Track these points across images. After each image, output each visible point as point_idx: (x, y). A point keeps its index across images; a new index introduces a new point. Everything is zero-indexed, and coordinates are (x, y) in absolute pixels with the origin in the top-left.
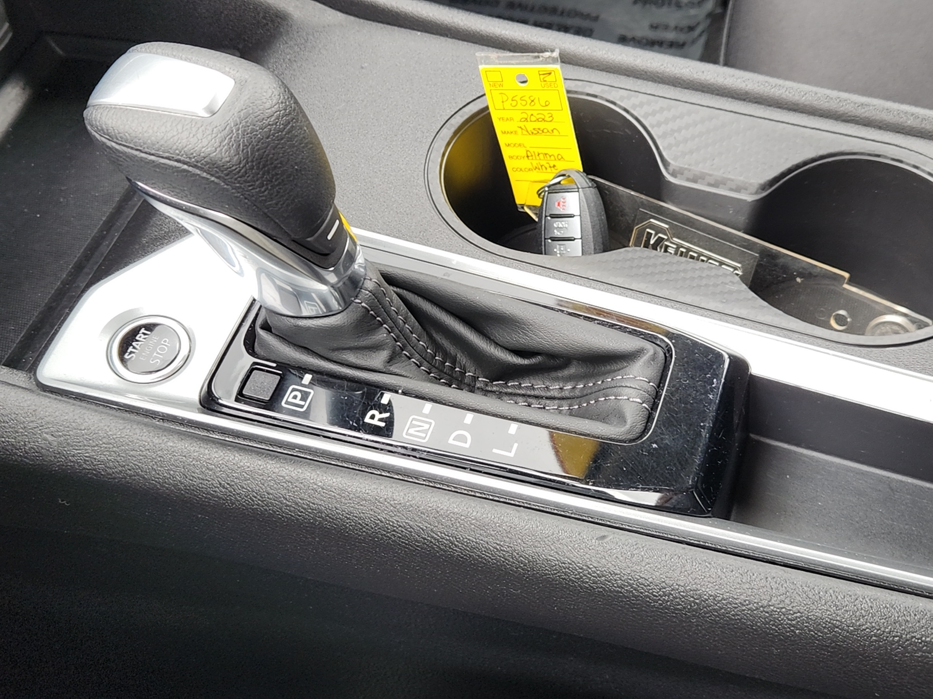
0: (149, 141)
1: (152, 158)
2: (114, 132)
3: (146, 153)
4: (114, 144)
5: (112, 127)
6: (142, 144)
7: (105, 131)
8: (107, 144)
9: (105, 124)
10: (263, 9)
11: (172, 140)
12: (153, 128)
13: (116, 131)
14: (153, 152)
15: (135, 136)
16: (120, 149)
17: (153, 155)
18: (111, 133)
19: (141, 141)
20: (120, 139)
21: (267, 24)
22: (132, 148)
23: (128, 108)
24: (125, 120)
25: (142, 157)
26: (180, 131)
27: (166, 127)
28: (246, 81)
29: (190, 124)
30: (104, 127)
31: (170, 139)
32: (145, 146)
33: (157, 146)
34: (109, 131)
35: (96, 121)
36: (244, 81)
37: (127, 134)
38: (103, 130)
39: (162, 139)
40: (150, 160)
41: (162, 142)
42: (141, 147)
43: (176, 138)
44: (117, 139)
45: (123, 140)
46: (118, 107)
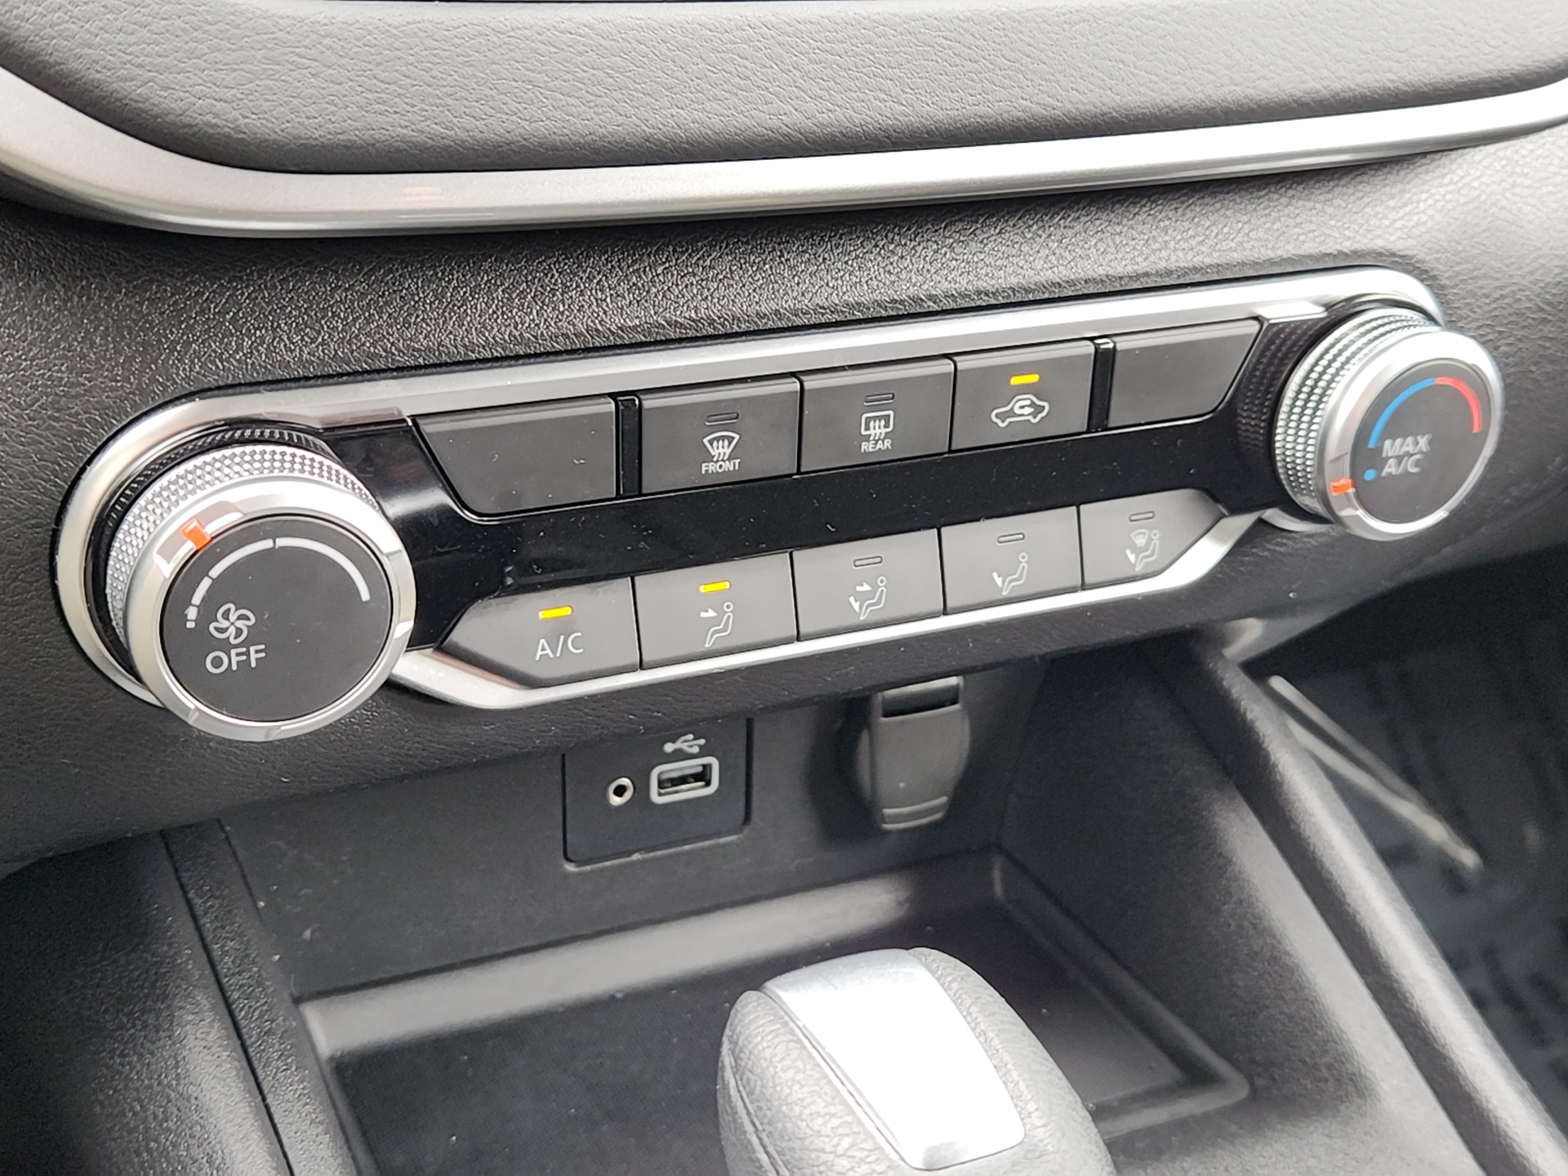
0: (780, 1125)
1: (764, 1158)
2: (747, 1064)
3: (760, 1139)
4: (732, 1083)
5: (750, 1052)
6: (766, 1120)
7: (737, 1050)
8: (725, 1074)
9: (746, 1039)
10: (1337, 1050)
11: (813, 1155)
12: (805, 1107)
13: (750, 1063)
14: (771, 1149)
15: (768, 1096)
16: (733, 1099)
17: (767, 1153)
18: (742, 1060)
19: (769, 1114)
20: (744, 1081)
21: (1326, 1080)
22: (748, 1113)
23: (805, 1040)
24: (778, 1058)
25: (750, 1143)
26: (840, 1150)
27: (825, 1124)
28: (1040, 1156)
29: (866, 1153)
30: (741, 1042)
31: (811, 1151)
32: (769, 1128)
33: (784, 1144)
34: (742, 1055)
35: (741, 1021)
36: (1037, 1154)
37: (759, 1083)
38: (736, 1043)
39: (800, 1139)
40: (758, 1160)
41: (796, 1144)
42: (761, 1124)
43: (824, 1157)
44: (741, 1079)
45: (748, 1088)
46: (792, 1025)
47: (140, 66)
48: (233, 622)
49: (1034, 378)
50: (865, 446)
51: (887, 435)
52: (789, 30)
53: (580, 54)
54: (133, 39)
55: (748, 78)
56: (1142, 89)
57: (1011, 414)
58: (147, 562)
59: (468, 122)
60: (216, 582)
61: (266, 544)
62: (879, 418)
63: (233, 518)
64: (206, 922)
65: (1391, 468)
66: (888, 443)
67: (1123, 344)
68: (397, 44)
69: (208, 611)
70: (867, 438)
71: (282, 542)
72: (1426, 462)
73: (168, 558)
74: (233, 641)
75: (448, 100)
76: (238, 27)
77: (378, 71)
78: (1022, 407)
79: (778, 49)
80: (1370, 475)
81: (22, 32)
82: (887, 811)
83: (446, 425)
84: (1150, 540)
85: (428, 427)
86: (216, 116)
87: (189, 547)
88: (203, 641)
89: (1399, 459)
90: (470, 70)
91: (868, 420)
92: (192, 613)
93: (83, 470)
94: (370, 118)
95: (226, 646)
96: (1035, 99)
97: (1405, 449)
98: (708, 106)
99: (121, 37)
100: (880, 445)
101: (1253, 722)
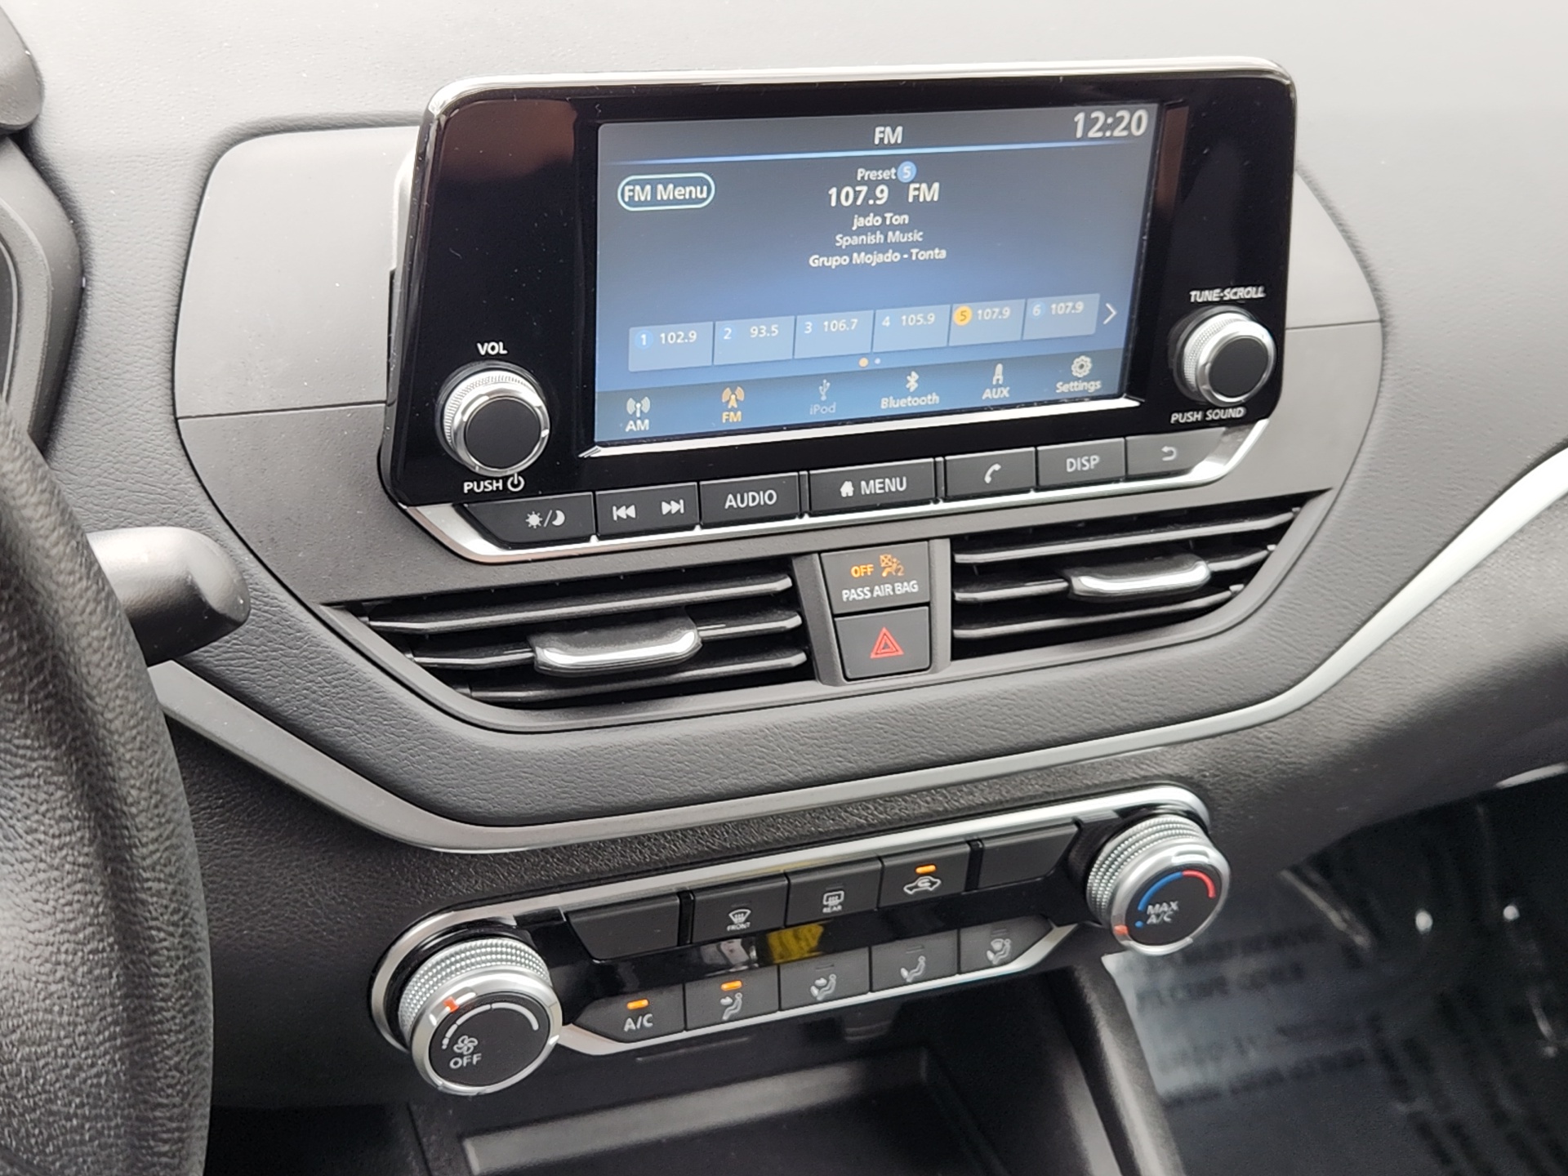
47: (444, 786)
48: (466, 1044)
49: (931, 868)
50: (825, 910)
51: (840, 904)
52: (789, 728)
53: (672, 756)
54: (441, 772)
55: (764, 758)
56: (997, 740)
57: (916, 887)
58: (424, 1017)
59: (610, 799)
60: (459, 1027)
61: (487, 1007)
62: (835, 896)
63: (471, 996)
64: (419, 1123)
65: (1153, 920)
66: (840, 908)
67: (988, 845)
68: (576, 761)
69: (454, 1040)
70: (827, 906)
71: (495, 1006)
72: (1175, 916)
73: (436, 1014)
74: (465, 1053)
75: (600, 789)
76: (494, 760)
77: (564, 776)
78: (923, 884)
79: (783, 740)
80: (1139, 924)
81: (387, 772)
82: (850, 1030)
83: (584, 918)
84: (1004, 945)
85: (574, 920)
86: (480, 807)
87: (448, 1010)
88: (451, 1054)
89: (1158, 915)
90: (612, 771)
91: (828, 897)
92: (446, 1042)
93: (389, 948)
94: (559, 801)
95: (461, 1056)
96: (931, 752)
97: (1161, 909)
98: (740, 776)
99: (435, 772)
100: (835, 909)
101: (1089, 1005)
